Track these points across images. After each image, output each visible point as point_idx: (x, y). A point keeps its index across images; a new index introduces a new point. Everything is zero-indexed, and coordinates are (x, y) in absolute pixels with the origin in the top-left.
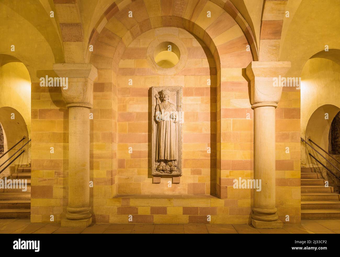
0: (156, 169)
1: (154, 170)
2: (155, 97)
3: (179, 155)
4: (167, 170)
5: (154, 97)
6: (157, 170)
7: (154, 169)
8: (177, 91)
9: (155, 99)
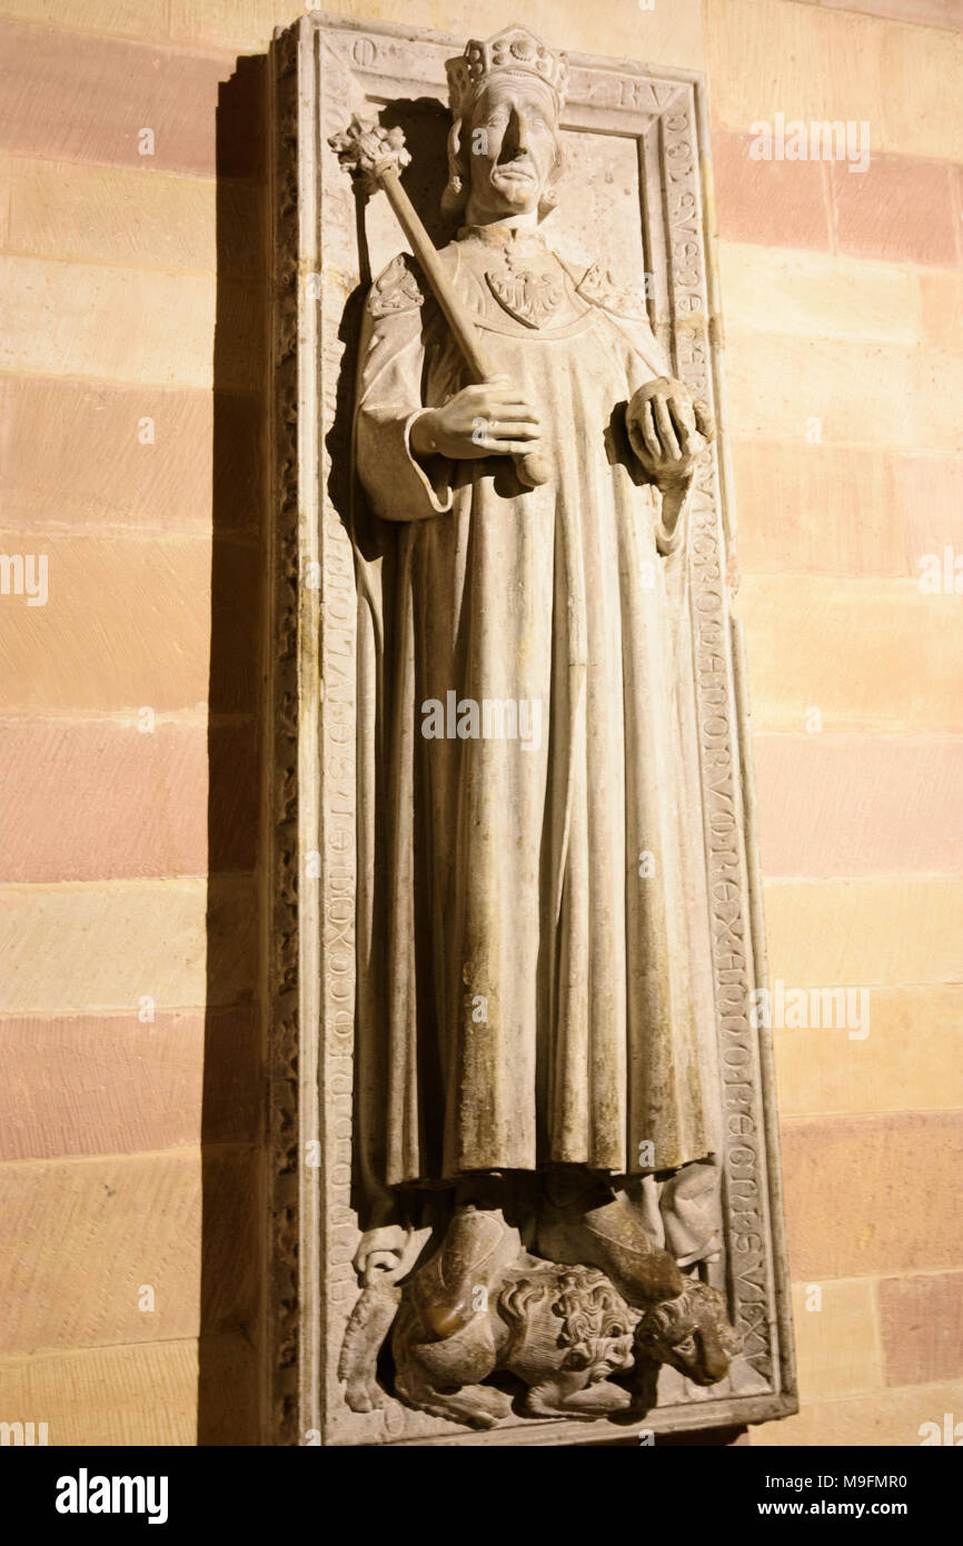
0: (371, 1363)
1: (337, 1390)
2: (346, 155)
3: (739, 1062)
4: (579, 1362)
5: (330, 159)
6: (387, 1373)
7: (334, 1349)
8: (646, 128)
9: (339, 180)
